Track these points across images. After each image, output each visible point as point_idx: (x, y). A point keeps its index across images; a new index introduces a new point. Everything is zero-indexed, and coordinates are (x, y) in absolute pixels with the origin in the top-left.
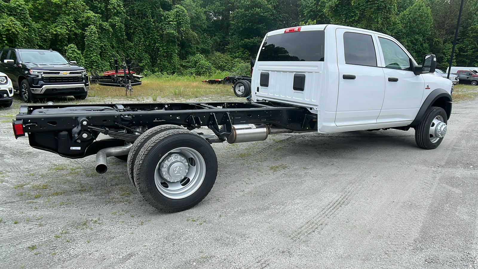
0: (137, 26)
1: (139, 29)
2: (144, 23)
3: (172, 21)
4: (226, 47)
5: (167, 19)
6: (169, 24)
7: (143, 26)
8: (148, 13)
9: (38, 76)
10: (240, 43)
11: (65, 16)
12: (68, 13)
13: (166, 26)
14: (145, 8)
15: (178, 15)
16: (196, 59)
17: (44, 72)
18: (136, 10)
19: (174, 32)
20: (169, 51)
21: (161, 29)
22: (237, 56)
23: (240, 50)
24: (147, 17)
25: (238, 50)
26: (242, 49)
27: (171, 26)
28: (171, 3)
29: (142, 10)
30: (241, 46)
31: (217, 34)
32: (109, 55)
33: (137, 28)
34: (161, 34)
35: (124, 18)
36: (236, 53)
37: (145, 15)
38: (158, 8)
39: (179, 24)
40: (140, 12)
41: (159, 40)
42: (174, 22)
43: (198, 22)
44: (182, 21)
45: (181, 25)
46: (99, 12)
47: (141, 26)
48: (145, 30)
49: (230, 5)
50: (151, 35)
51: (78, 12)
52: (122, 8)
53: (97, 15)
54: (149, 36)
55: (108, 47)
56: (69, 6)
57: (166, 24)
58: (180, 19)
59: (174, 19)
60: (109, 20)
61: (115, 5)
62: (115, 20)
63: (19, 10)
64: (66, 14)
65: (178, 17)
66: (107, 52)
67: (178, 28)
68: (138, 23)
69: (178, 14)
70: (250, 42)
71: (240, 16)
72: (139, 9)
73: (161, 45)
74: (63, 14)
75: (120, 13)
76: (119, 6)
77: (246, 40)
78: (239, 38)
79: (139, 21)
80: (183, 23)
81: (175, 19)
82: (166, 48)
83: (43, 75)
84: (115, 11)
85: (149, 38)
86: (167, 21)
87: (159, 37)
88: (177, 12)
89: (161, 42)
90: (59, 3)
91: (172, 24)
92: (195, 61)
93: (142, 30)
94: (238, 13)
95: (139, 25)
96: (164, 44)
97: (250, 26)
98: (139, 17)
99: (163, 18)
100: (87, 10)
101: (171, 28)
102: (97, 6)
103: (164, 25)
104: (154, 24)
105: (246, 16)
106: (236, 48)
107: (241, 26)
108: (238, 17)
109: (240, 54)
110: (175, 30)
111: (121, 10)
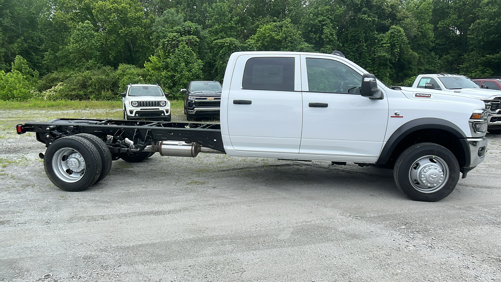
0: (349, 52)
1: (351, 55)
2: (356, 48)
3: (384, 44)
4: (459, 67)
5: (381, 42)
6: (382, 46)
7: (355, 51)
8: (361, 38)
9: (192, 101)
10: (479, 60)
11: (284, 49)
12: (287, 46)
13: (379, 49)
14: (359, 33)
15: (392, 37)
16: (410, 82)
17: (196, 98)
18: (350, 36)
19: (386, 55)
20: (380, 75)
21: (374, 52)
22: (473, 76)
23: (478, 69)
24: (360, 42)
25: (476, 68)
26: (481, 68)
27: (383, 49)
28: (388, 24)
29: (355, 36)
30: (480, 64)
31: (450, 51)
32: (318, 81)
33: (349, 54)
34: (373, 57)
35: (337, 45)
36: (472, 73)
37: (358, 40)
38: (373, 31)
39: (393, 46)
40: (353, 38)
41: (371, 64)
42: (388, 43)
43: (424, 41)
44: (396, 42)
45: (396, 46)
46: (314, 42)
47: (353, 52)
48: (357, 54)
49: (471, 15)
50: (363, 59)
51: (295, 44)
52: (334, 37)
53: (310, 45)
54: (361, 60)
55: (318, 74)
56: (287, 40)
57: (379, 47)
58: (395, 41)
59: (387, 41)
60: (321, 49)
61: (328, 35)
62: (326, 49)
63: (249, 49)
64: (285, 47)
65: (393, 38)
66: (316, 79)
67: (392, 49)
68: (350, 49)
69: (392, 35)
70: (494, 59)
71: (481, 28)
72: (352, 35)
73: (373, 69)
74: (282, 48)
75: (332, 41)
76: (332, 34)
77: (488, 56)
78: (479, 54)
79: (352, 47)
80: (397, 44)
81: (389, 41)
82: (377, 71)
83: (195, 100)
84: (328, 39)
85: (360, 63)
86: (380, 43)
87: (371, 61)
88: (392, 33)
89: (373, 66)
90: (280, 39)
91: (385, 46)
92: (409, 84)
93: (353, 56)
94: (479, 24)
95: (351, 50)
96: (376, 68)
97: (495, 38)
98: (352, 43)
99: (376, 41)
100: (303, 42)
101: (383, 51)
102: (312, 37)
103: (377, 48)
104: (366, 48)
105: (491, 27)
106: (474, 67)
107: (483, 39)
108: (479, 29)
109: (478, 74)
110: (388, 52)
111: (334, 38)
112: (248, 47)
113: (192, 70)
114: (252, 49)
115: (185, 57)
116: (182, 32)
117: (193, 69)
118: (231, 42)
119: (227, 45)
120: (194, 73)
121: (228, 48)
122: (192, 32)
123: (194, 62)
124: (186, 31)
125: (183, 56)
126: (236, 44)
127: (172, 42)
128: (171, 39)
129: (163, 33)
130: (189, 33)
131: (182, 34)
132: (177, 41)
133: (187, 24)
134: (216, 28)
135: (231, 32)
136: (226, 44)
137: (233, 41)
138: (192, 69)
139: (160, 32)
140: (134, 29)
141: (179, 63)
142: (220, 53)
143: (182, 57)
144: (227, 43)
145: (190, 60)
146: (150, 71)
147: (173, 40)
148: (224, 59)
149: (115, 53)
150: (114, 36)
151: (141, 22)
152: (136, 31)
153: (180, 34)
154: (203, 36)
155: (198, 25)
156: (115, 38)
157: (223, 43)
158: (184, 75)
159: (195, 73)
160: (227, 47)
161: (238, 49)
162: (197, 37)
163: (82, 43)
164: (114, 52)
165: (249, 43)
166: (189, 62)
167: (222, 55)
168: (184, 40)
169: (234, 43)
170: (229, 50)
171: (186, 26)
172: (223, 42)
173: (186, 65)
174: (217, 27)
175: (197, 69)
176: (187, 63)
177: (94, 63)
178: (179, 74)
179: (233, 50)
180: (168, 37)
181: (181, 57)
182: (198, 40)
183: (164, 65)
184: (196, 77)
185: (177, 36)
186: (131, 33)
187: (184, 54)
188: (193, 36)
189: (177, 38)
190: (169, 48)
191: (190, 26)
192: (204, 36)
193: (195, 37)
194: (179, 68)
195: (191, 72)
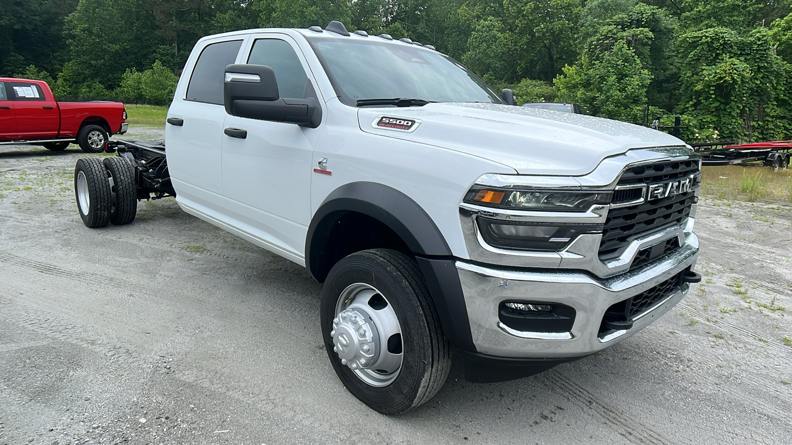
112: (755, 44)
113: (626, 89)
114: (763, 46)
115: (619, 65)
116: (626, 23)
117: (629, 87)
118: (717, 35)
119: (707, 42)
120: (629, 93)
121: (709, 46)
122: (643, 21)
123: (634, 75)
124: (634, 21)
125: (617, 64)
126: (726, 39)
127: (604, 41)
128: (603, 37)
129: (594, 27)
130: (639, 23)
131: (626, 27)
132: (614, 38)
133: (639, 8)
134: (699, 11)
135: (732, 16)
136: (704, 40)
137: (721, 33)
138: (627, 87)
139: (590, 25)
140: (557, 25)
141: (607, 76)
142: (689, 56)
143: (615, 65)
144: (707, 37)
145: (629, 71)
146: (560, 90)
147: (607, 38)
148: (695, 68)
149: (526, 63)
150: (527, 38)
151: (571, 12)
152: (559, 27)
153: (620, 27)
154: (665, 28)
155: (658, 9)
156: (528, 39)
157: (698, 39)
158: (612, 96)
159: (632, 93)
160: (706, 44)
161: (731, 47)
162: (650, 31)
163: (479, 49)
164: (525, 61)
165: (758, 35)
166: (626, 74)
167: (693, 60)
168: (625, 37)
169: (723, 37)
170: (710, 51)
171: (635, 12)
172: (699, 37)
173: (619, 80)
174: (700, 8)
175: (637, 87)
176: (621, 76)
177: (491, 79)
178: (603, 95)
179: (718, 49)
180: (600, 33)
181: (613, 66)
182: (651, 34)
183: (585, 79)
184: (632, 101)
185: (615, 31)
186: (552, 31)
187: (618, 61)
188: (643, 29)
189: (614, 34)
190: (597, 52)
191: (642, 12)
192: (668, 26)
193: (647, 29)
194: (606, 84)
195: (626, 91)
